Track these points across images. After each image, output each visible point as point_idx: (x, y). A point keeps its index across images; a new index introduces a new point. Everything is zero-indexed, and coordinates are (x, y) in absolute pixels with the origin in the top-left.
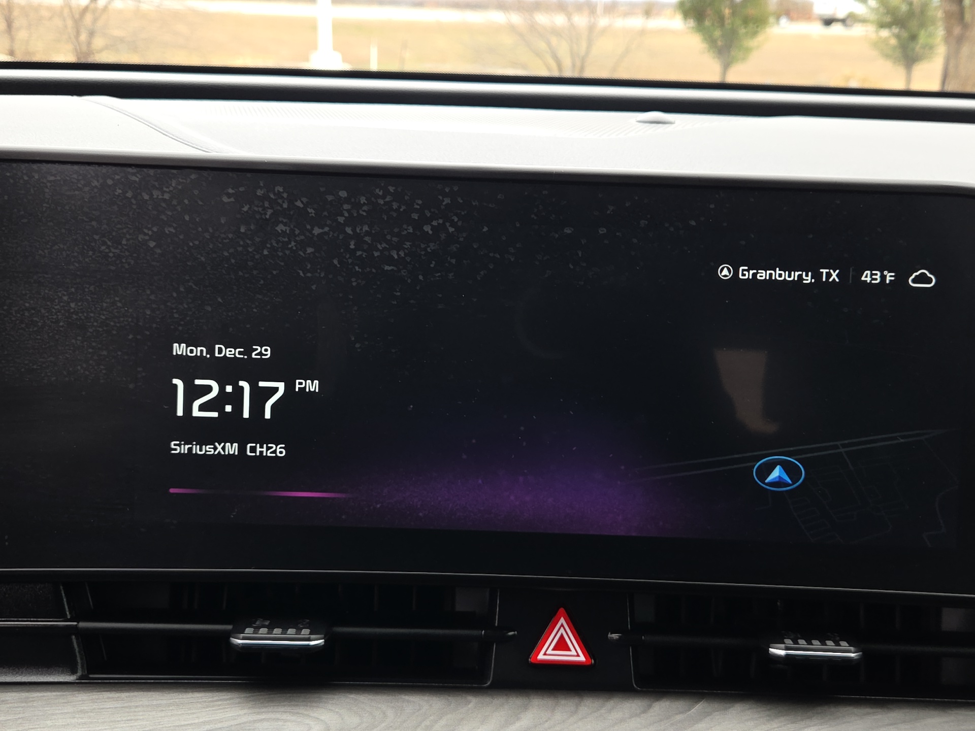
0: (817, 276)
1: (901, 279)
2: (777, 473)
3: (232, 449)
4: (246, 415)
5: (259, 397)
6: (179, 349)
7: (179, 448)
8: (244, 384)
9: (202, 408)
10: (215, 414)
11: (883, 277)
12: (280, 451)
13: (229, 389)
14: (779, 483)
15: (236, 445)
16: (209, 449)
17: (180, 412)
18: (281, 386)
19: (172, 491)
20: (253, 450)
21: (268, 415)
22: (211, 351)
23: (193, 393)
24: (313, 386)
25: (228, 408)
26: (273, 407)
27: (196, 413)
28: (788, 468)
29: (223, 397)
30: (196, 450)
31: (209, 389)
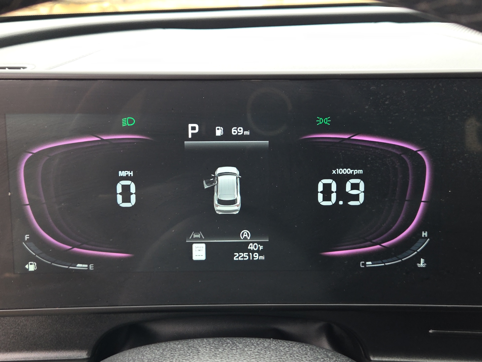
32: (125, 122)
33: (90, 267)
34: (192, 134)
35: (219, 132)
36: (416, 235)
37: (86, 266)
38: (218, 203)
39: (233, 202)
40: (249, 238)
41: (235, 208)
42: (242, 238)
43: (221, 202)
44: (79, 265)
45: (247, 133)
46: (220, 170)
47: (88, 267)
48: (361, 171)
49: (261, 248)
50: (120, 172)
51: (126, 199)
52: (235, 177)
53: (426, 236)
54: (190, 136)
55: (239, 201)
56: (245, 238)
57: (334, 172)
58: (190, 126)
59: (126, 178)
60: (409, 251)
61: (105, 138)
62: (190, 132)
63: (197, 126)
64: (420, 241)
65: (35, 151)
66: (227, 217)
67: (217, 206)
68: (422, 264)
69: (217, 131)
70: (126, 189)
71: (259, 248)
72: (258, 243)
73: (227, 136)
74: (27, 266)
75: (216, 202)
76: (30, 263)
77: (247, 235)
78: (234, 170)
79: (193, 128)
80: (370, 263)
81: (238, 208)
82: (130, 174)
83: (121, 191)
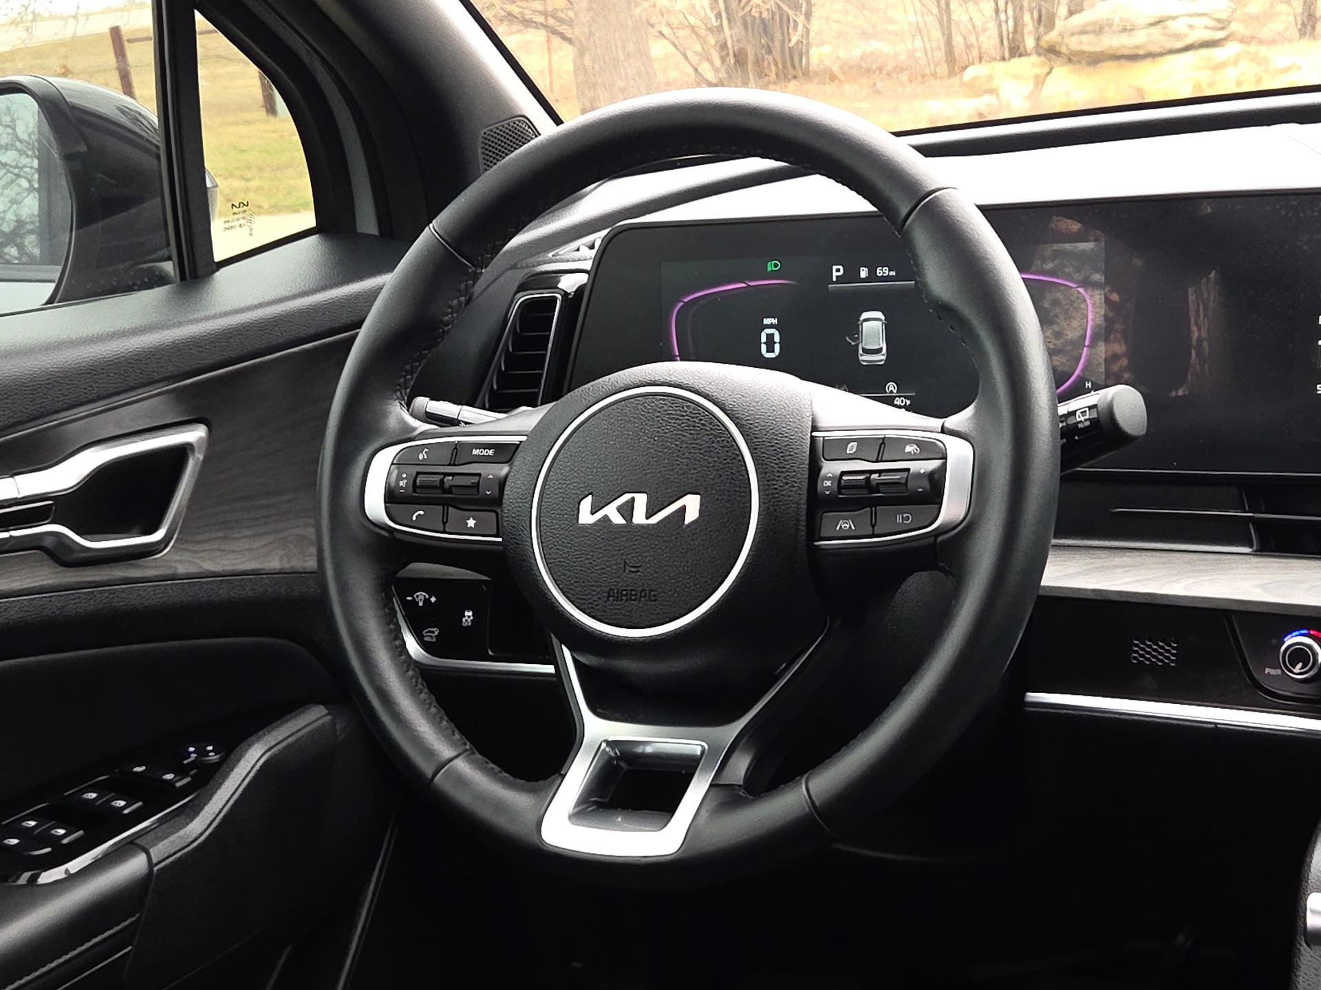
32: (770, 267)
34: (837, 276)
35: (864, 273)
38: (863, 351)
39: (879, 351)
40: (895, 391)
41: (881, 358)
42: (888, 391)
43: (866, 351)
45: (893, 273)
46: (865, 315)
49: (908, 402)
50: (765, 319)
51: (770, 349)
52: (881, 323)
53: (1090, 387)
54: (834, 279)
55: (884, 351)
56: (892, 392)
58: (835, 268)
59: (771, 326)
61: (752, 284)
62: (835, 274)
63: (841, 268)
65: (686, 300)
66: (873, 367)
67: (862, 355)
69: (861, 271)
70: (770, 337)
71: (906, 402)
72: (905, 397)
73: (872, 277)
75: (861, 351)
77: (893, 389)
78: (879, 315)
79: (838, 270)
81: (884, 358)
82: (774, 321)
83: (765, 341)
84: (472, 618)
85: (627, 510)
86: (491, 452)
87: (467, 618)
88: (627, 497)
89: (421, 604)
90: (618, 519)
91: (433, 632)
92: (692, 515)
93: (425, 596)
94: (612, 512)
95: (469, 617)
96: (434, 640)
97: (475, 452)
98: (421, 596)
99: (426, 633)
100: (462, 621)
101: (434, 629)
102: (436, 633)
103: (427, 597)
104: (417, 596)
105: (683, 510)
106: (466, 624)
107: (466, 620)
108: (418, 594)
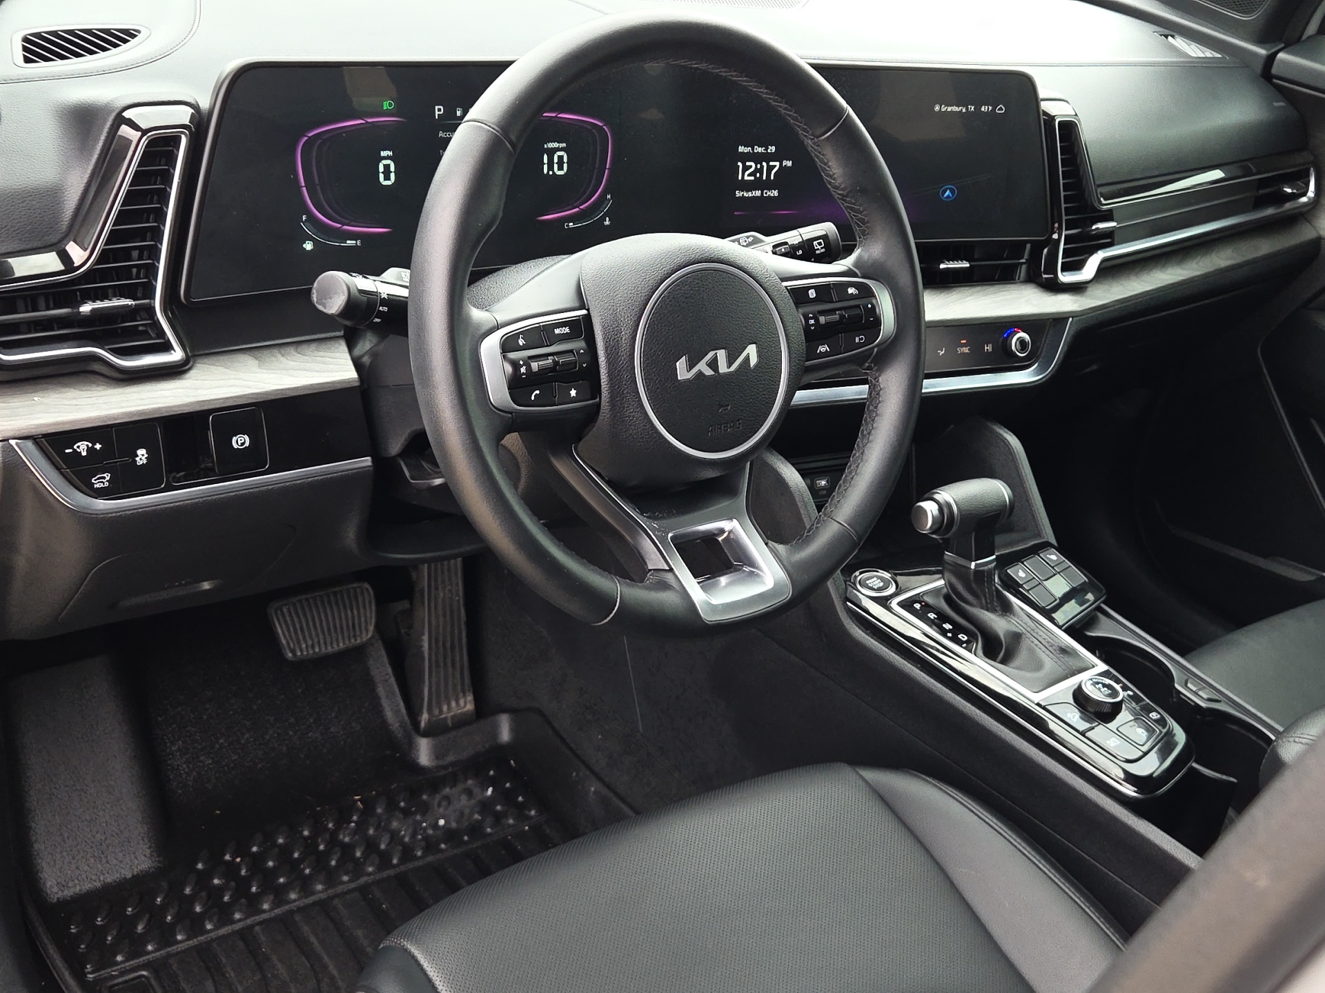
0: (967, 109)
1: (994, 109)
2: (948, 193)
3: (758, 193)
4: (764, 178)
5: (770, 168)
6: (741, 149)
7: (738, 194)
8: (764, 164)
9: (749, 175)
10: (752, 178)
11: (988, 109)
12: (775, 193)
13: (759, 166)
14: (948, 196)
15: (760, 191)
16: (750, 194)
17: (740, 178)
18: (777, 164)
19: (735, 213)
20: (766, 193)
21: (772, 178)
22: (753, 149)
23: (746, 168)
24: (789, 163)
25: (758, 175)
26: (775, 173)
27: (746, 178)
28: (952, 191)
29: (756, 170)
30: (745, 194)
31: (751, 167)
32: (386, 106)
33: (358, 243)
34: (438, 115)
35: (459, 113)
36: (602, 198)
37: (355, 242)
44: (348, 242)
47: (356, 243)
48: (564, 145)
50: (382, 152)
51: (387, 178)
53: (610, 199)
54: (436, 117)
57: (546, 146)
58: (437, 107)
59: (387, 158)
60: (598, 213)
61: (370, 120)
62: (437, 113)
63: (441, 107)
64: (606, 202)
65: (310, 135)
68: (607, 223)
69: (457, 112)
70: (387, 167)
74: (304, 246)
76: (307, 242)
79: (439, 110)
80: (572, 224)
82: (390, 153)
83: (383, 170)
84: (146, 456)
85: (713, 364)
86: (567, 330)
87: (141, 456)
88: (711, 354)
89: (84, 454)
90: (709, 372)
91: (104, 478)
92: (754, 360)
93: (87, 445)
94: (702, 367)
95: (143, 455)
96: (107, 484)
97: (557, 331)
98: (82, 447)
99: (95, 480)
100: (136, 461)
101: (105, 475)
102: (108, 478)
103: (90, 445)
104: (78, 447)
105: (747, 358)
106: (141, 463)
107: (141, 459)
108: (79, 444)
